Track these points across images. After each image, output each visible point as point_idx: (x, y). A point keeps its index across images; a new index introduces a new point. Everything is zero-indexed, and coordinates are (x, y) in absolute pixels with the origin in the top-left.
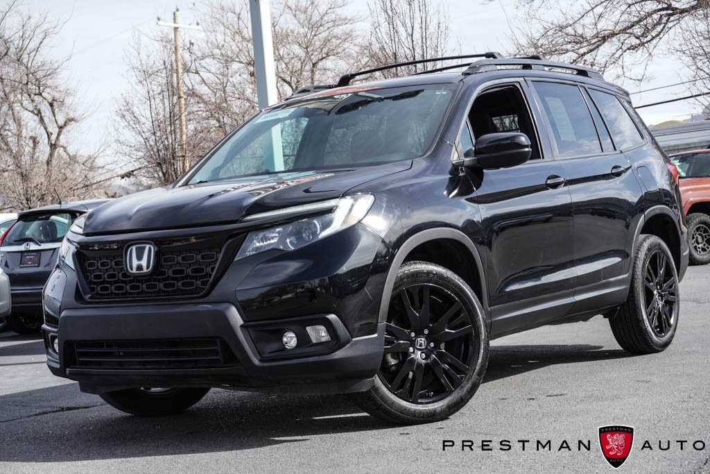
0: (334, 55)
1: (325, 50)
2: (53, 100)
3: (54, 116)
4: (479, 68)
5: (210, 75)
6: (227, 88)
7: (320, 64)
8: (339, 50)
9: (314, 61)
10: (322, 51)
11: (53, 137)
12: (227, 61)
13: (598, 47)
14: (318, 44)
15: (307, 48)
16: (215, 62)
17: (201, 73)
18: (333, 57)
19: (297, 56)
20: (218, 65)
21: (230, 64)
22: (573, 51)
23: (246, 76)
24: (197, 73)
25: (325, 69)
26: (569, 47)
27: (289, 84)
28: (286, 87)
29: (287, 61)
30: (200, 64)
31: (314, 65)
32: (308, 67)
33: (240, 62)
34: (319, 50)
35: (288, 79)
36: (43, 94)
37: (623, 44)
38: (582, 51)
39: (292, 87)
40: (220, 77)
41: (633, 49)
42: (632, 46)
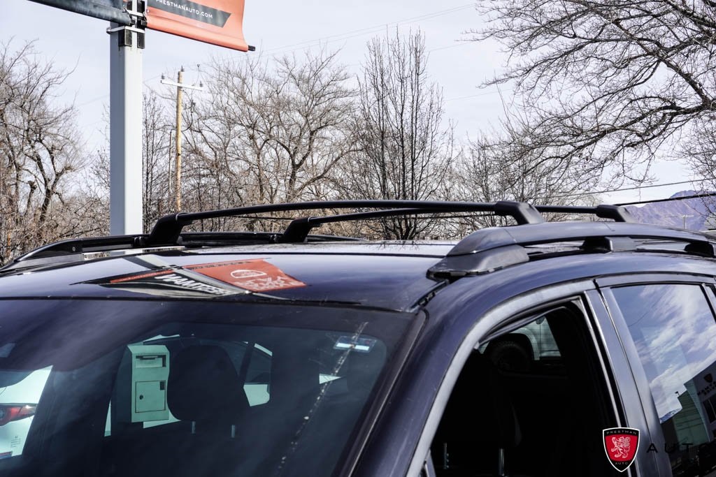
0: (332, 125)
1: (324, 120)
2: (52, 148)
3: (53, 164)
4: (477, 260)
5: (212, 134)
6: (228, 148)
7: (319, 132)
8: (338, 120)
9: (312, 130)
10: (321, 120)
11: (50, 184)
12: (230, 122)
13: (596, 141)
14: (318, 113)
15: (306, 117)
16: (219, 122)
17: (204, 132)
18: (332, 127)
19: (297, 123)
20: (222, 126)
21: (233, 126)
22: (571, 144)
23: (246, 138)
24: (200, 132)
25: (323, 138)
26: (566, 138)
27: (288, 150)
28: (285, 151)
29: (286, 127)
30: (204, 123)
31: (312, 133)
32: (307, 134)
33: (242, 125)
34: (319, 119)
35: (286, 144)
36: (43, 141)
37: (624, 141)
38: (579, 144)
39: (289, 152)
40: (222, 137)
41: (632, 146)
42: (631, 143)
